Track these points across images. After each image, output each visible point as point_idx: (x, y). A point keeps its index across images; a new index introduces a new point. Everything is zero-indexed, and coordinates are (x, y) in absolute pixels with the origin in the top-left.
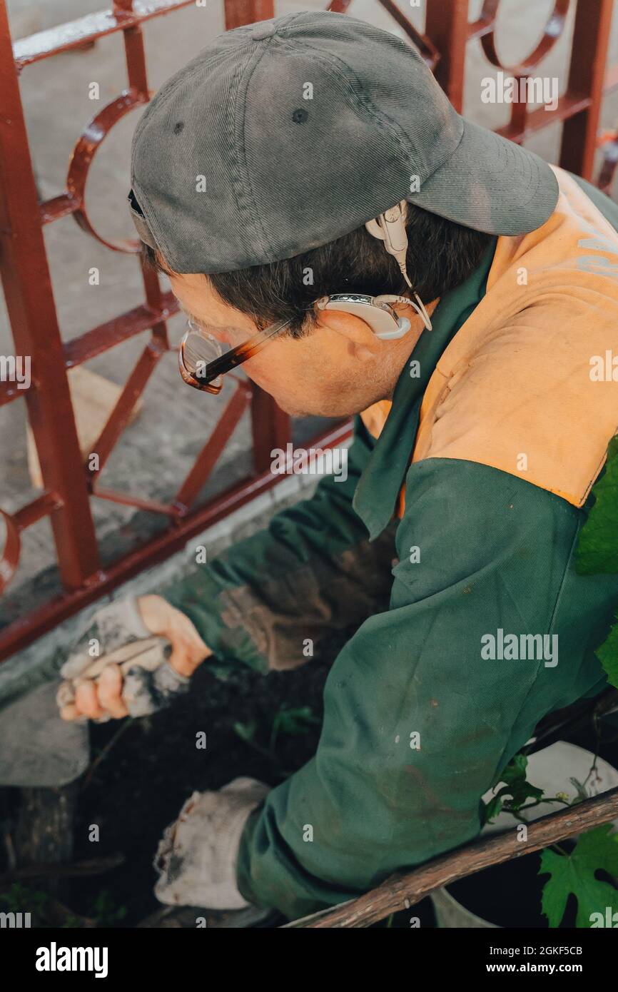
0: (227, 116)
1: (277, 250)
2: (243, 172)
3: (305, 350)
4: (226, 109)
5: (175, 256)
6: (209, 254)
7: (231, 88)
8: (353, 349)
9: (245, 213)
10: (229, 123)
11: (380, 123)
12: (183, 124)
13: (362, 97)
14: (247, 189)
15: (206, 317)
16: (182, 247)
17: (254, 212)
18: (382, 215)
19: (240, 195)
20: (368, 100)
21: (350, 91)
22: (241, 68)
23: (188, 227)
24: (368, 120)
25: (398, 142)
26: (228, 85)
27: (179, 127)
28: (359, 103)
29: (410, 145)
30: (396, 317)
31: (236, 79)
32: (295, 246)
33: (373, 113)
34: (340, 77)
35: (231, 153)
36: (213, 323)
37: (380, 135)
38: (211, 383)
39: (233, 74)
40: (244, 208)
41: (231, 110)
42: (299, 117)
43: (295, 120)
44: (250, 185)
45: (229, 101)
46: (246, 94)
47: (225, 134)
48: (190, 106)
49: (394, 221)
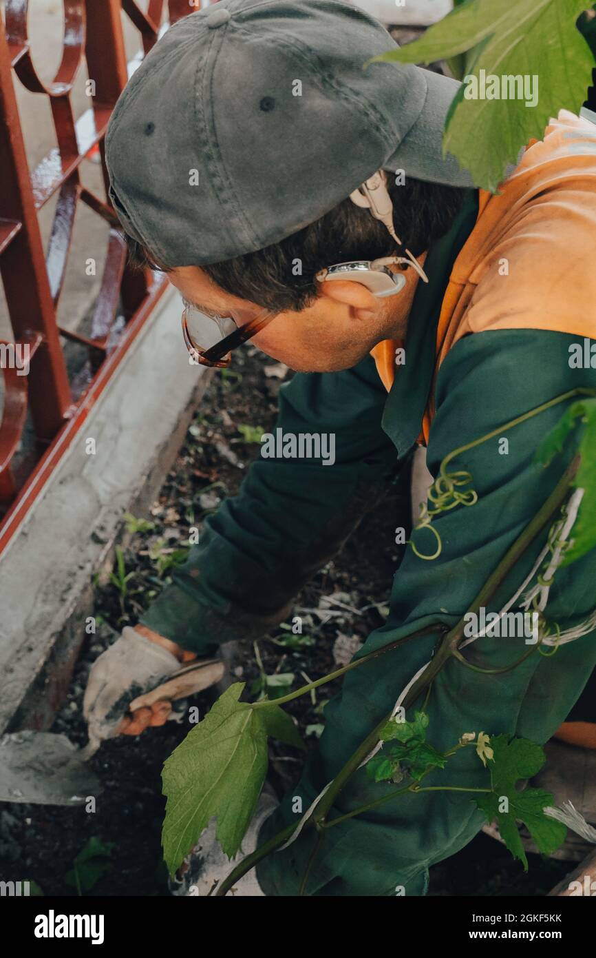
0: (195, 113)
1: (263, 237)
2: (219, 166)
3: (308, 320)
4: (195, 107)
5: (165, 252)
6: (197, 249)
7: (195, 84)
8: (353, 312)
9: (228, 207)
10: (200, 120)
11: (346, 99)
12: (153, 125)
13: (326, 74)
14: (226, 184)
15: (207, 303)
16: (170, 243)
17: (235, 204)
18: (363, 185)
19: (221, 189)
20: (331, 77)
21: (313, 71)
22: (203, 62)
23: (173, 224)
24: (334, 96)
25: (367, 114)
26: (192, 82)
27: (149, 129)
28: (324, 81)
29: (378, 116)
30: (391, 275)
31: (200, 74)
32: (280, 231)
33: (339, 89)
34: (301, 59)
35: (206, 149)
36: (216, 308)
37: (348, 111)
38: (222, 359)
39: (195, 69)
40: (226, 202)
41: (199, 106)
42: (266, 104)
43: (262, 108)
44: (228, 178)
45: (195, 98)
46: (211, 88)
47: (197, 131)
48: (158, 106)
49: (376, 188)
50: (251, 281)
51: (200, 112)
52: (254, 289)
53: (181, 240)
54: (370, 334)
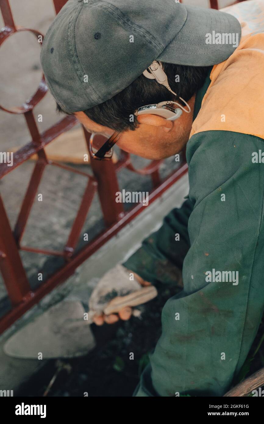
0: (68, 42)
1: (102, 97)
10: (70, 45)
12: (53, 48)
13: (125, 19)
18: (149, 68)
20: (128, 20)
21: (119, 19)
22: (72, 18)
23: (65, 93)
24: (129, 30)
25: (145, 36)
26: (67, 28)
27: (52, 50)
28: (124, 23)
29: (151, 36)
31: (70, 24)
32: (110, 94)
33: (131, 26)
34: (113, 14)
35: (73, 59)
39: (69, 22)
41: (69, 39)
42: (97, 36)
43: (96, 38)
44: (83, 71)
45: (68, 36)
46: (74, 30)
47: (69, 51)
48: (55, 40)
49: (156, 70)
50: (104, 117)
51: (70, 42)
52: (106, 121)
53: (69, 101)
54: (175, 139)
